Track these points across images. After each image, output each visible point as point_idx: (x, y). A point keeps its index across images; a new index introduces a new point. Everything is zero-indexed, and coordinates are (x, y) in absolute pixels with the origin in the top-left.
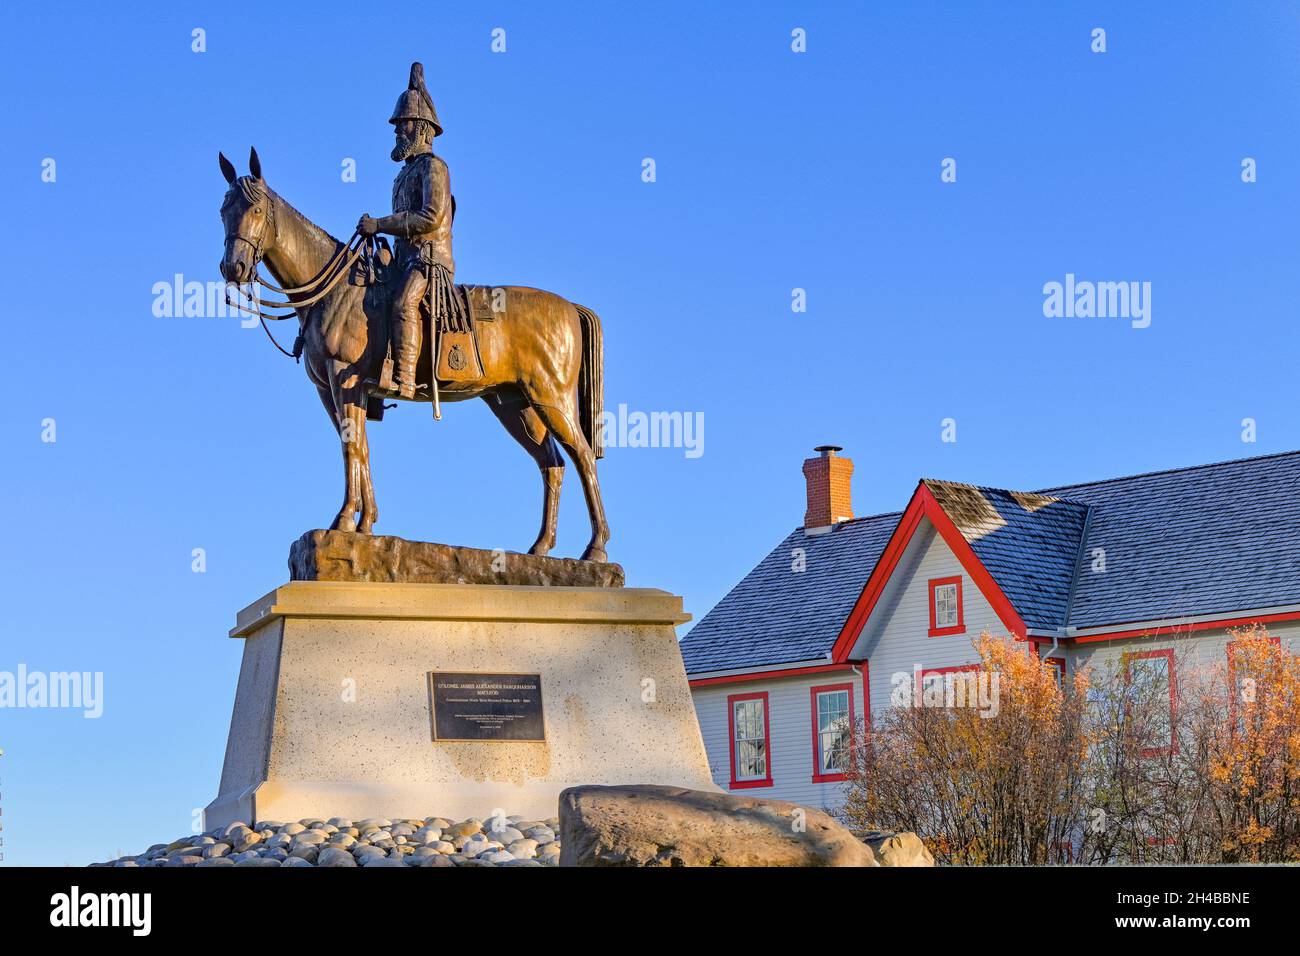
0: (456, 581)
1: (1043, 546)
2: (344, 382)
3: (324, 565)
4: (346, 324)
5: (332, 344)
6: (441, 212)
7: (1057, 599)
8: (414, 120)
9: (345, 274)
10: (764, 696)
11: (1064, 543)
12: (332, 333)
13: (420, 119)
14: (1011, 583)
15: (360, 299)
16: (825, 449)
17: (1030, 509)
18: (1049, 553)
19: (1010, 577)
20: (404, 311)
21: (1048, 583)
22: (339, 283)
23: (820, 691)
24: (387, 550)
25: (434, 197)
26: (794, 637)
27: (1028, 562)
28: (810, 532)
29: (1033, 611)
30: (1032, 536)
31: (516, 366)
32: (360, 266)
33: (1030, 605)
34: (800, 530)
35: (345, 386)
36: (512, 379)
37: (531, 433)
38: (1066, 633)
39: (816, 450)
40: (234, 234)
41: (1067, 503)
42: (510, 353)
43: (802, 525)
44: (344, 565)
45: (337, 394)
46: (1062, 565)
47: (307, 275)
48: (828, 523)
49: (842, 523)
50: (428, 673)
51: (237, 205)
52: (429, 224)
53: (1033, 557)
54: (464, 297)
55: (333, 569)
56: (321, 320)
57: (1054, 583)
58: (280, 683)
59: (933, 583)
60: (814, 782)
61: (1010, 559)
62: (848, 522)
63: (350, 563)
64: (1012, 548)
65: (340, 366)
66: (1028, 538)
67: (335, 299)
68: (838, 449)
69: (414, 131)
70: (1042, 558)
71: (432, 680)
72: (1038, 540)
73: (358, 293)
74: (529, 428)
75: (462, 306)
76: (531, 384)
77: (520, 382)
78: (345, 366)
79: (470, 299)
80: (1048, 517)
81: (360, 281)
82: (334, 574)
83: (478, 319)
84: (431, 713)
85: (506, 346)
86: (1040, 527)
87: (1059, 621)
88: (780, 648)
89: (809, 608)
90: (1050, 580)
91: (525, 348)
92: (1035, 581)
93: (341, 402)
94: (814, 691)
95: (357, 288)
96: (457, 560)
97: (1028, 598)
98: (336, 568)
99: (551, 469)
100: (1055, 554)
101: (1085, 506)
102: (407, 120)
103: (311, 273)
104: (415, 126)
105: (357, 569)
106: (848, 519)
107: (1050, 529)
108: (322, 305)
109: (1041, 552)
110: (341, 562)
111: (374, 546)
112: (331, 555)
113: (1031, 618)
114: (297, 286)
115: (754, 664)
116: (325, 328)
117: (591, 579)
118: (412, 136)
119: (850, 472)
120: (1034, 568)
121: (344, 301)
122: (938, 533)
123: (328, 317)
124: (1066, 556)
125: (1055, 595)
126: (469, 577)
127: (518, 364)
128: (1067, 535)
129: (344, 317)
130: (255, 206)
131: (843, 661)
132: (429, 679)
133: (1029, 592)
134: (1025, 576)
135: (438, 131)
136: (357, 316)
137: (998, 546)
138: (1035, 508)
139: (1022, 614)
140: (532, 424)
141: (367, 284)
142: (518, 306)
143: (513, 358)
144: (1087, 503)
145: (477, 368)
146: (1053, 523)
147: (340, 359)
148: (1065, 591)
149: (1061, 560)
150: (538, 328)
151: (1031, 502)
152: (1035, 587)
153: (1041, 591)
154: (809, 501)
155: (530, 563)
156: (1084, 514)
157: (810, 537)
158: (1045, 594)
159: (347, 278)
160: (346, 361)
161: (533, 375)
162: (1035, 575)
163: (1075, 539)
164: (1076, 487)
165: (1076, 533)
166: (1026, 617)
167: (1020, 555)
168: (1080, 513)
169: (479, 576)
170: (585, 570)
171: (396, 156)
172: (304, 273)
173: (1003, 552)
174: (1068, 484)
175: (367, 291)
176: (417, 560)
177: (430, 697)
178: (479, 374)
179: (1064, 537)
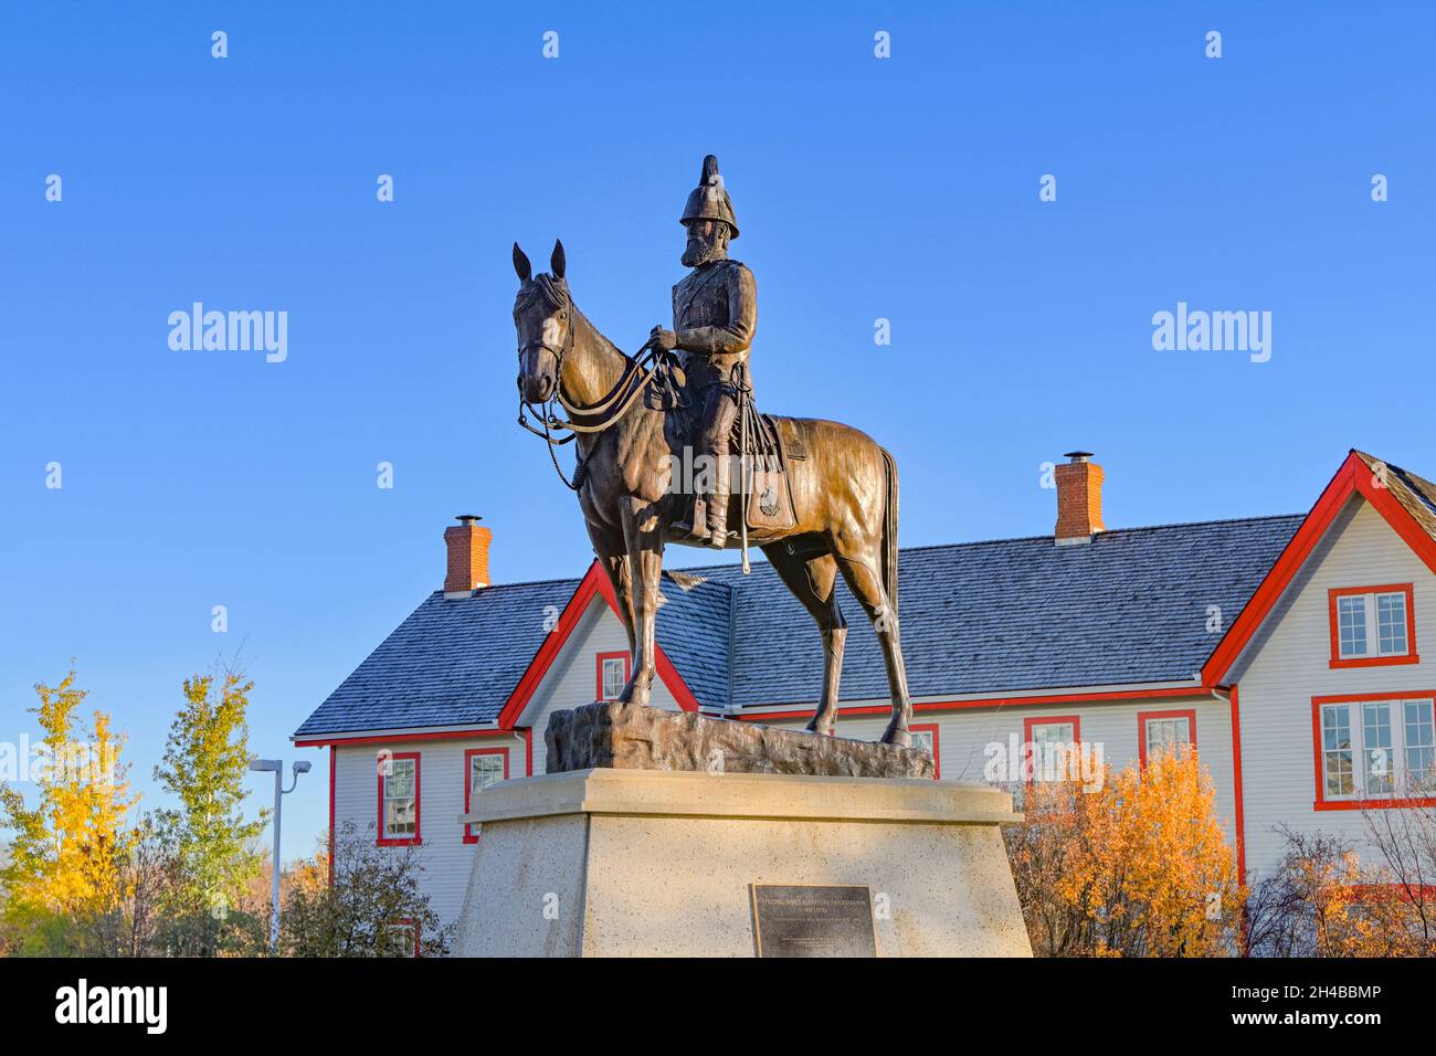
0: (761, 770)
1: (701, 624)
2: (642, 523)
3: (620, 747)
4: (647, 454)
5: (631, 477)
6: (752, 329)
7: (719, 677)
8: (712, 220)
9: (640, 395)
10: (417, 756)
11: (717, 622)
12: (633, 463)
13: (720, 221)
14: (681, 661)
15: (660, 425)
16: (466, 518)
17: (685, 588)
18: (707, 631)
19: (679, 654)
20: (717, 444)
21: (710, 661)
22: (635, 405)
23: (475, 754)
24: (689, 730)
25: (745, 312)
26: (449, 700)
27: (691, 640)
28: (448, 596)
29: (703, 689)
30: (692, 615)
31: (825, 512)
32: (653, 386)
33: (699, 682)
34: (439, 594)
35: (643, 529)
36: (820, 528)
37: (816, 588)
38: (731, 710)
39: (458, 518)
40: (537, 342)
41: (715, 584)
42: (820, 498)
43: (441, 587)
44: (642, 746)
45: (632, 537)
46: (718, 643)
47: (598, 393)
48: (468, 588)
49: (481, 589)
50: (750, 886)
51: (539, 306)
52: (739, 343)
53: (694, 635)
54: (773, 430)
55: (631, 752)
56: (615, 448)
57: (715, 662)
58: (587, 898)
59: (601, 657)
60: (465, 843)
61: (676, 637)
62: (486, 588)
63: (649, 744)
64: (677, 626)
65: (639, 505)
66: (689, 617)
67: (631, 424)
68: (477, 518)
69: (713, 234)
70: (702, 636)
71: (755, 897)
72: (697, 619)
73: (657, 420)
74: (813, 582)
75: (772, 442)
76: (839, 535)
77: (827, 532)
78: (644, 505)
79: (779, 432)
80: (702, 596)
81: (658, 404)
82: (632, 758)
83: (790, 457)
84: (755, 936)
85: (816, 490)
86: (696, 606)
87: (724, 699)
88: (435, 711)
89: (460, 671)
90: (711, 658)
91: (836, 493)
92: (701, 659)
93: (638, 547)
94: (469, 753)
95: (655, 413)
96: (763, 742)
97: (696, 675)
98: (634, 750)
99: (835, 631)
100: (711, 632)
101: (728, 587)
102: (705, 220)
103: (601, 391)
104: (714, 228)
105: (656, 754)
106: (485, 585)
107: (704, 608)
108: (614, 432)
109: (700, 631)
110: (639, 743)
111: (675, 724)
112: (630, 735)
113: (701, 695)
114: (585, 407)
115: (409, 725)
116: (621, 459)
117: (901, 767)
118: (711, 239)
119: (489, 541)
120: (698, 647)
121: (643, 428)
122: (609, 608)
123: (625, 444)
124: (720, 634)
125: (717, 673)
126: (775, 763)
127: (828, 512)
128: (718, 614)
129: (644, 447)
130: (562, 310)
131: (509, 727)
132: (751, 892)
133: (696, 669)
134: (691, 654)
135: (735, 233)
136: (659, 447)
137: (666, 624)
138: (690, 588)
139: (694, 691)
140: (818, 579)
141: (667, 408)
142: (829, 443)
143: (823, 504)
144: (730, 584)
145: (789, 514)
146: (707, 603)
147: (639, 496)
148: (725, 669)
149: (719, 640)
150: (850, 470)
151: (686, 582)
152: (700, 664)
153: (704, 668)
154: (449, 566)
155: (840, 748)
156: (729, 594)
157: (449, 601)
158: (710, 672)
159: (642, 400)
160: (646, 499)
161: (842, 524)
162: (699, 653)
163: (725, 618)
164: (714, 568)
165: (725, 612)
166: (697, 694)
167: (683, 633)
168: (727, 594)
169: (786, 762)
170: (896, 757)
171: (687, 261)
172: (595, 391)
173: (671, 630)
174: (706, 565)
175: (666, 417)
176: (721, 741)
177: (753, 915)
178: (791, 521)
179: (716, 616)
